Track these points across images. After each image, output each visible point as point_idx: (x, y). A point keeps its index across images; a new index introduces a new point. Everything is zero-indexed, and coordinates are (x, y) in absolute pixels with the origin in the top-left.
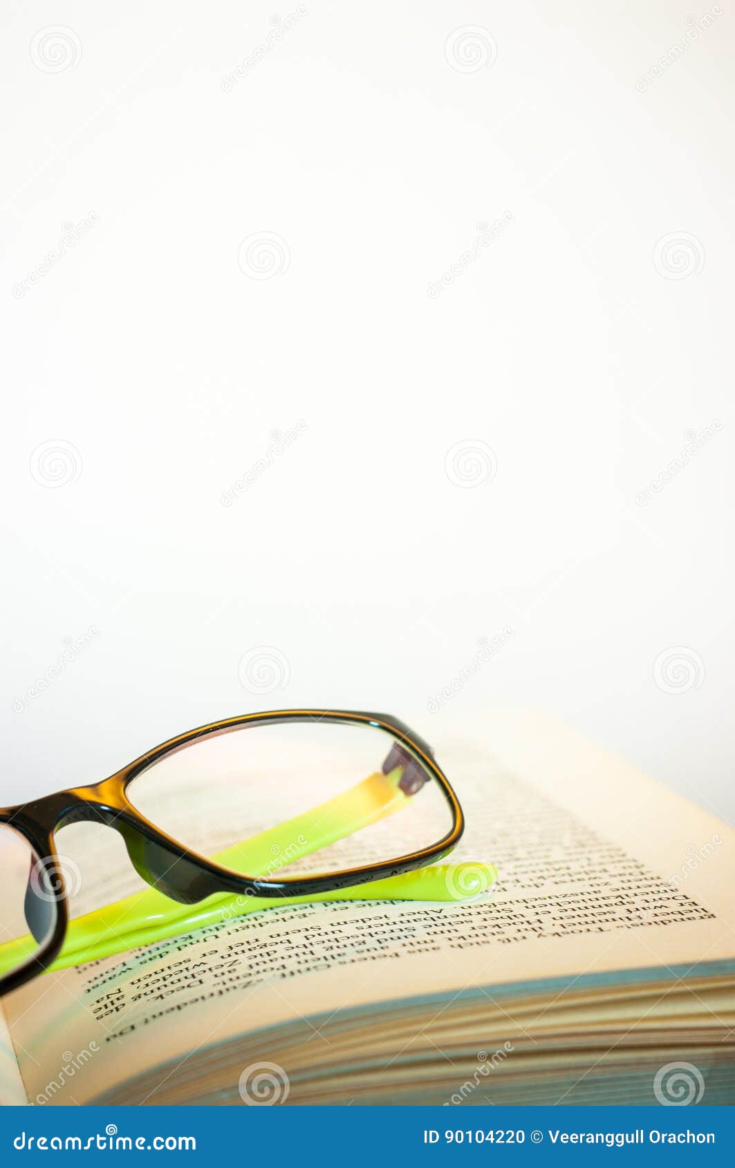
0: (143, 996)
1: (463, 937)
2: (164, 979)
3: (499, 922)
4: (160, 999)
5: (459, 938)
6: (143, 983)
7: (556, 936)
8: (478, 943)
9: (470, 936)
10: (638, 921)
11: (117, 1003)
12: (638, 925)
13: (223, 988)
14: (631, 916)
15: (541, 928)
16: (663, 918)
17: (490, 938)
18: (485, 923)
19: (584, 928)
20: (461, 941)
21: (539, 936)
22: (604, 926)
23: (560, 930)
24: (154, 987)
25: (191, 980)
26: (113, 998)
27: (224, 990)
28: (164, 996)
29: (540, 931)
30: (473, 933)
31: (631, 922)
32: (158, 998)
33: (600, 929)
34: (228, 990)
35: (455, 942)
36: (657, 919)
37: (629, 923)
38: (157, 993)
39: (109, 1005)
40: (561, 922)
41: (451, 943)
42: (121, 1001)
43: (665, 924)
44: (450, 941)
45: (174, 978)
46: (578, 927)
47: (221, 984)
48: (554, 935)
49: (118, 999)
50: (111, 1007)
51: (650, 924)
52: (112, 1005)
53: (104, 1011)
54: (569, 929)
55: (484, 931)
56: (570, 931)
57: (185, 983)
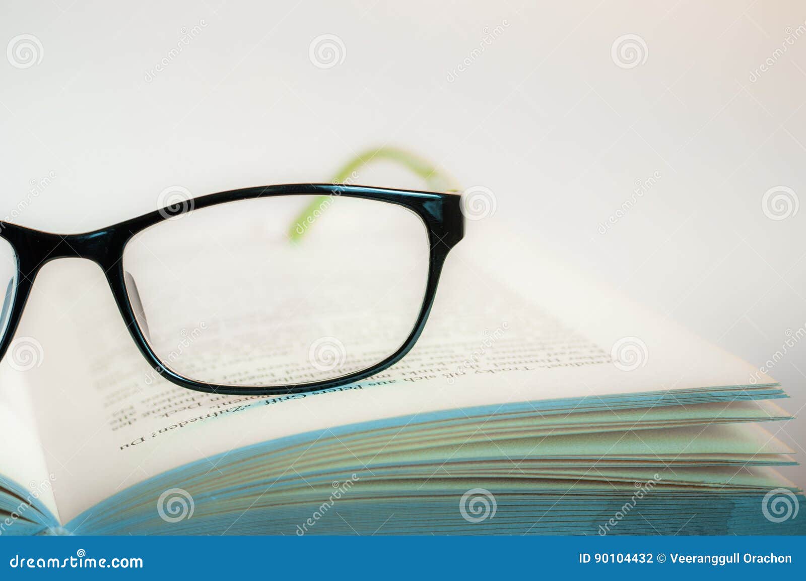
0: (151, 413)
1: (413, 372)
2: (169, 400)
3: (443, 360)
4: (165, 416)
5: (411, 373)
6: (152, 402)
7: (490, 372)
8: (426, 378)
9: (420, 372)
10: (555, 363)
11: (130, 418)
12: (557, 366)
13: (217, 411)
14: (551, 358)
15: (477, 366)
16: (577, 361)
17: (437, 373)
18: (432, 362)
19: (513, 366)
20: (413, 376)
21: (476, 373)
22: (529, 366)
23: (493, 368)
24: (161, 406)
25: (191, 403)
26: (127, 413)
27: (218, 413)
28: (169, 414)
29: (477, 368)
30: (422, 369)
31: (551, 363)
32: (163, 416)
33: (526, 368)
34: (221, 412)
35: (408, 377)
36: (572, 362)
37: (549, 364)
38: (163, 412)
39: (123, 419)
40: (494, 361)
41: (404, 377)
42: (133, 417)
43: (578, 365)
44: (403, 376)
45: (177, 400)
46: (507, 366)
47: (216, 407)
48: (488, 371)
49: (131, 414)
50: (125, 421)
51: (567, 365)
52: (125, 419)
53: (119, 423)
54: (501, 367)
55: (431, 367)
56: (501, 369)
57: (186, 404)
